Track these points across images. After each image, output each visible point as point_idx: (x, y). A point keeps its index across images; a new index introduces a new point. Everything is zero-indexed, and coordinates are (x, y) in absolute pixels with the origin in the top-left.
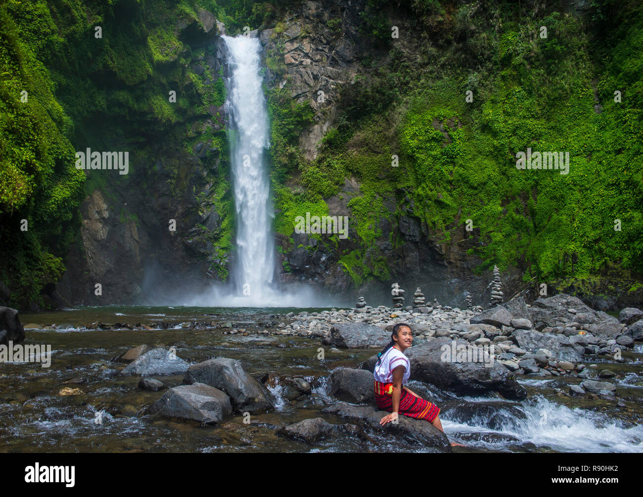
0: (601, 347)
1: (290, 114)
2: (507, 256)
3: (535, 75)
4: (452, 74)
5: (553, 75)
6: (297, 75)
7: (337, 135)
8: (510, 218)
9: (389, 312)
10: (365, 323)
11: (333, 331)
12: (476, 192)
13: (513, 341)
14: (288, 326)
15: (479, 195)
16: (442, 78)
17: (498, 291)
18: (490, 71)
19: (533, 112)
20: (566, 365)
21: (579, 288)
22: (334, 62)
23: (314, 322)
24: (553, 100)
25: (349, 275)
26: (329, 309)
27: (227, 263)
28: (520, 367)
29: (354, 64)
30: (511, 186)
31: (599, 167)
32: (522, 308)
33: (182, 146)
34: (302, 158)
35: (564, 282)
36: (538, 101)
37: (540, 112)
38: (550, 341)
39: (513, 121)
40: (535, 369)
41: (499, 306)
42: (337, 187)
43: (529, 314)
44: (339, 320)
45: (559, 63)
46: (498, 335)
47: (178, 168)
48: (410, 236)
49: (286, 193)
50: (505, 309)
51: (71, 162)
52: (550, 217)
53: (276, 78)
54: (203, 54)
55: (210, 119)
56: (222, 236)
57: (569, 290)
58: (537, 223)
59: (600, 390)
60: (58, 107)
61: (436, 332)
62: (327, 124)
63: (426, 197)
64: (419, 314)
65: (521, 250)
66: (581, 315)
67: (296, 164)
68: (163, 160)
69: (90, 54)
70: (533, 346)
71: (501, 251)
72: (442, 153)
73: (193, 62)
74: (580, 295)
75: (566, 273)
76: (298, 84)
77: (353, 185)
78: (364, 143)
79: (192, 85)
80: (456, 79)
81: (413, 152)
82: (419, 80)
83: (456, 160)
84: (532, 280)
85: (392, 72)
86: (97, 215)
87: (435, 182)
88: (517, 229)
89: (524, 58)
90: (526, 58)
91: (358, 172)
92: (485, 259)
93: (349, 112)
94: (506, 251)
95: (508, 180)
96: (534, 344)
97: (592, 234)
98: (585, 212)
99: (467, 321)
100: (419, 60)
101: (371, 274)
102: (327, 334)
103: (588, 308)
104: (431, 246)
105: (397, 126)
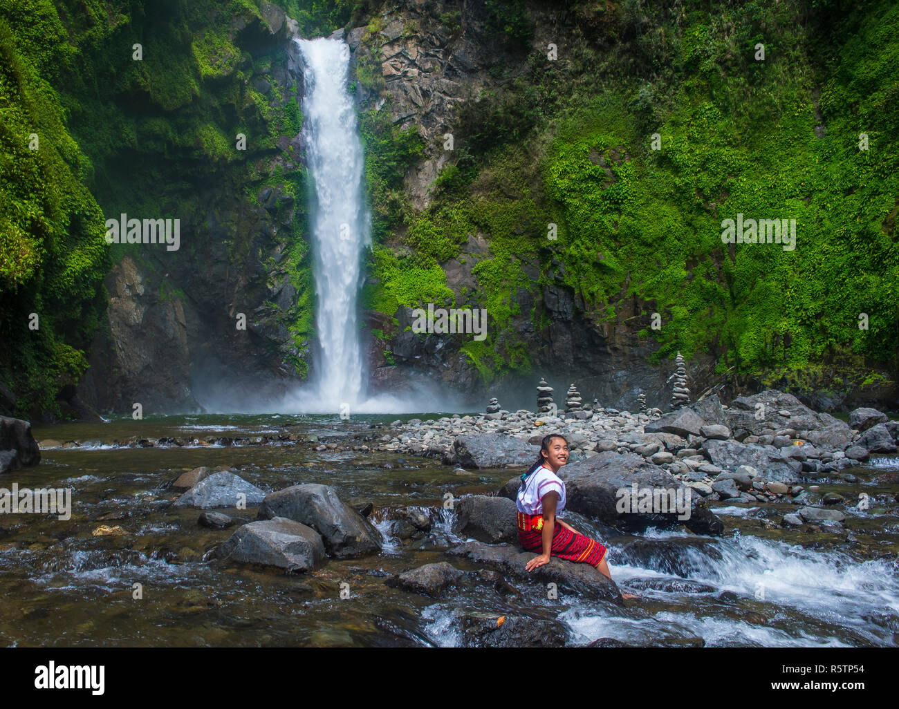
0: (824, 463)
1: (391, 146)
2: (693, 338)
3: (733, 86)
4: (616, 85)
5: (757, 85)
6: (400, 91)
7: (457, 174)
8: (698, 286)
9: (533, 418)
10: (500, 434)
11: (457, 445)
12: (650, 250)
13: (704, 455)
14: (395, 439)
15: (656, 254)
16: (602, 92)
17: (682, 387)
18: (670, 81)
19: (730, 137)
20: (776, 488)
21: (793, 381)
22: (451, 72)
23: (430, 433)
24: (758, 120)
25: (474, 369)
26: (450, 416)
27: (307, 354)
28: (714, 491)
29: (479, 74)
30: (699, 241)
31: (822, 213)
32: (717, 411)
33: (243, 193)
34: (409, 208)
35: (773, 373)
36: (736, 121)
37: (739, 137)
38: (755, 455)
39: (702, 150)
40: (734, 493)
41: (684, 407)
42: (457, 246)
43: (726, 419)
44: (464, 430)
45: (765, 69)
46: (684, 447)
47: (237, 224)
48: (560, 313)
49: (386, 257)
50: (693, 412)
51: (92, 219)
52: (754, 283)
53: (371, 96)
54: (269, 65)
55: (279, 155)
56: (300, 317)
57: (780, 385)
58: (735, 293)
59: (822, 521)
60: (72, 144)
61: (598, 445)
62: (442, 159)
63: (581, 259)
64: (574, 420)
65: (714, 330)
66: (796, 418)
67: (399, 215)
68: (216, 213)
69: (113, 69)
70: (732, 462)
71: (685, 333)
72: (603, 196)
73: (255, 76)
74: (795, 391)
75: (775, 361)
76: (402, 103)
77: (479, 244)
78: (493, 185)
79: (254, 109)
80: (622, 92)
81: (563, 196)
82: (571, 95)
83: (622, 206)
84: (728, 371)
85: (532, 84)
86: (128, 291)
87: (594, 237)
88: (708, 301)
89: (716, 62)
90: (719, 62)
91: (486, 226)
92: (663, 343)
93: (473, 141)
94: (692, 332)
95: (695, 234)
96: (733, 459)
97: (814, 306)
98: (802, 275)
99: (641, 429)
100: (569, 67)
101: (505, 366)
102: (449, 450)
103: (806, 409)
104: (589, 326)
105: (541, 160)
